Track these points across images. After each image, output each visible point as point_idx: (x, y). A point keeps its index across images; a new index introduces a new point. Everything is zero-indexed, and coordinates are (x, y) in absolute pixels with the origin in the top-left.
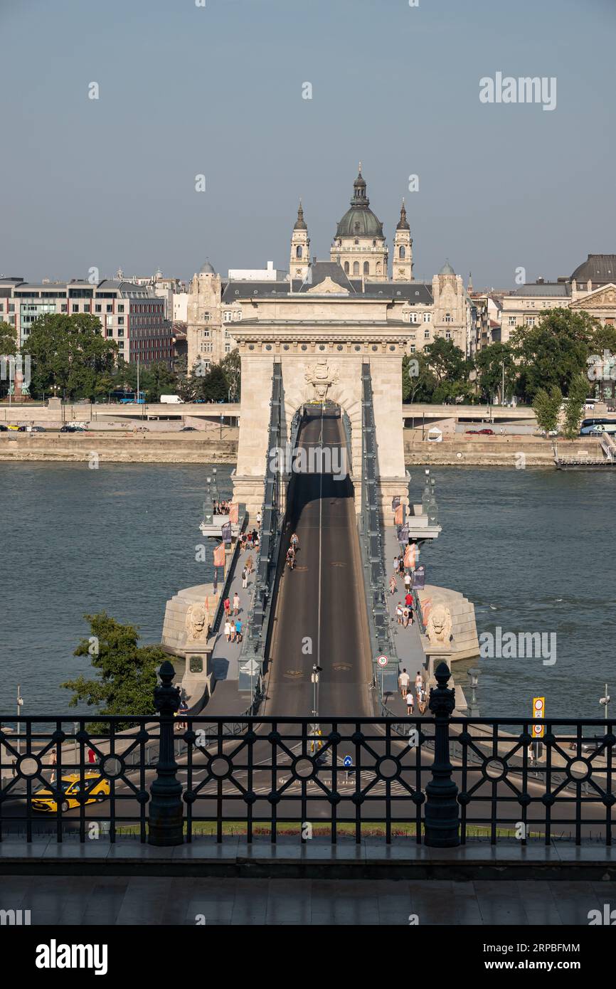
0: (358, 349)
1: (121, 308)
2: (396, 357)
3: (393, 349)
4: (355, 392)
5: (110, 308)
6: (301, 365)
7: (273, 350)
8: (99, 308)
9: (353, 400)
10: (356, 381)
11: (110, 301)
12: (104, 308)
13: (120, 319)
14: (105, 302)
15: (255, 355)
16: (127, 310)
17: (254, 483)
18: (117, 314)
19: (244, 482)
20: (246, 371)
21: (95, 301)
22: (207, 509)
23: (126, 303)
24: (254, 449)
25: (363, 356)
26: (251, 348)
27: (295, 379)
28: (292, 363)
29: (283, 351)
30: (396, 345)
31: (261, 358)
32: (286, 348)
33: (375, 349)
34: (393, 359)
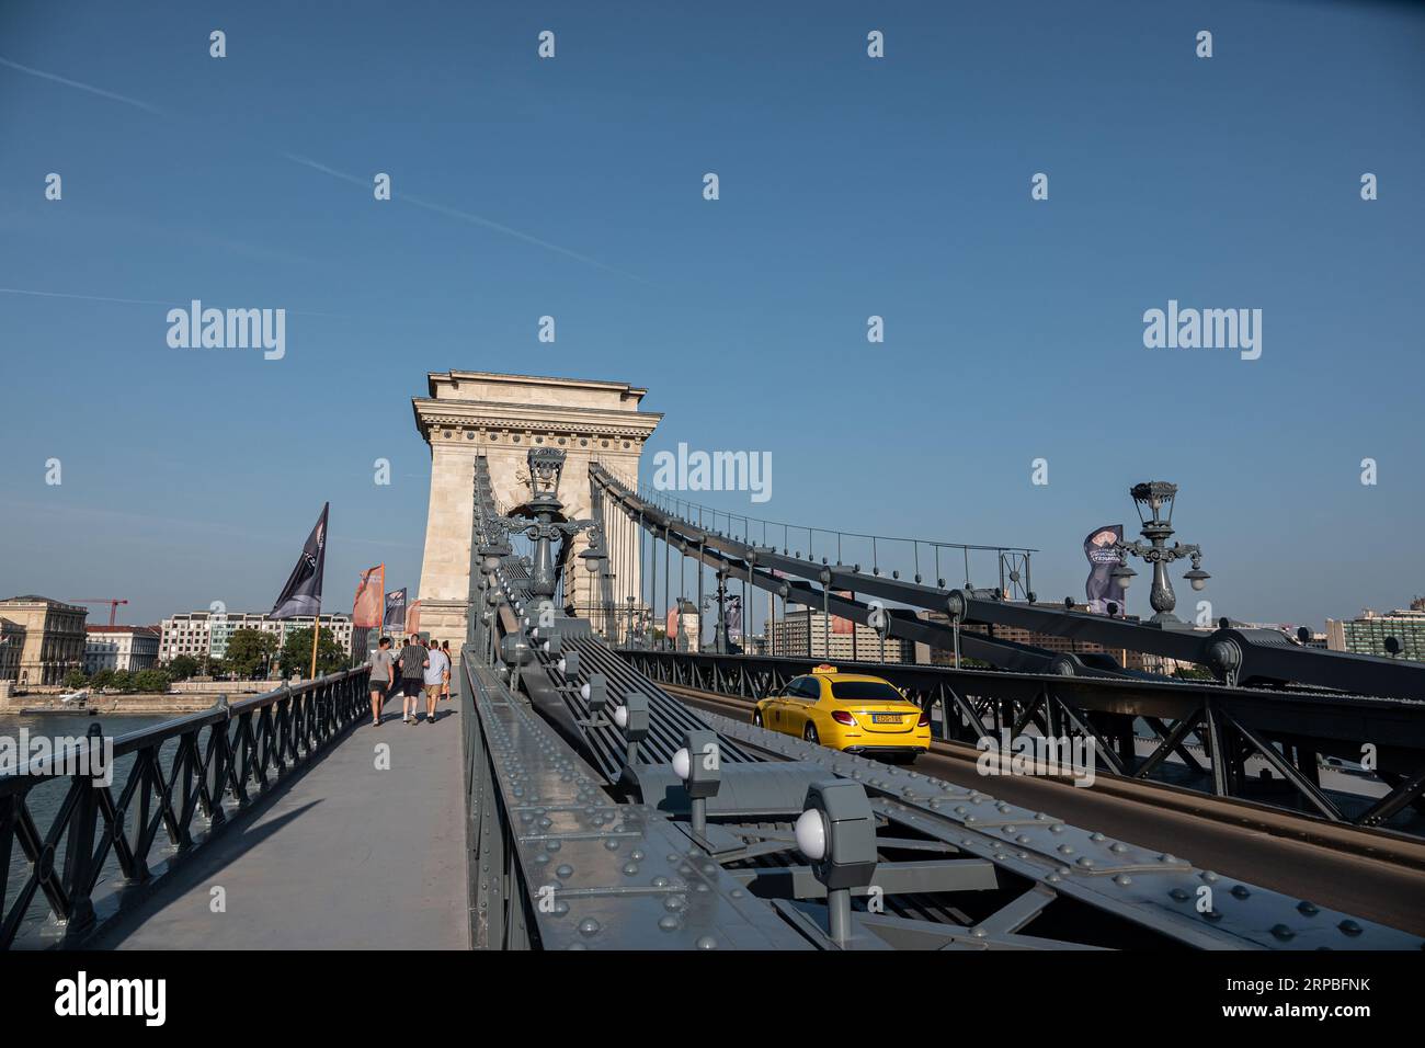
0: (584, 444)
1: (348, 628)
2: (632, 455)
3: (627, 446)
4: (579, 496)
5: (341, 628)
6: (512, 460)
7: (477, 440)
8: (334, 628)
9: (577, 505)
10: (582, 483)
11: (341, 624)
12: (337, 628)
13: (347, 635)
14: (338, 625)
15: (453, 445)
16: (351, 629)
17: (442, 609)
18: (345, 631)
19: (429, 608)
20: (439, 464)
21: (332, 624)
22: (372, 641)
23: (351, 625)
24: (443, 564)
25: (591, 452)
26: (448, 435)
27: (504, 477)
28: (500, 457)
29: (488, 441)
30: (631, 442)
31: (460, 449)
32: (494, 438)
33: (605, 445)
34: (627, 458)
